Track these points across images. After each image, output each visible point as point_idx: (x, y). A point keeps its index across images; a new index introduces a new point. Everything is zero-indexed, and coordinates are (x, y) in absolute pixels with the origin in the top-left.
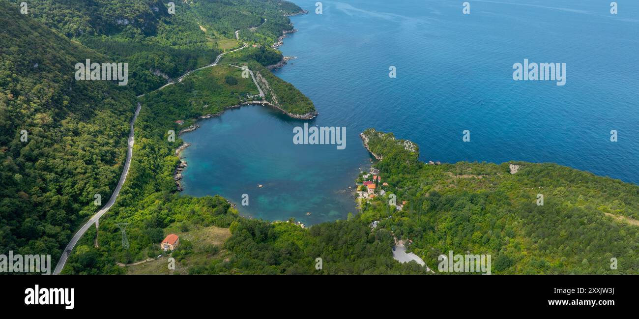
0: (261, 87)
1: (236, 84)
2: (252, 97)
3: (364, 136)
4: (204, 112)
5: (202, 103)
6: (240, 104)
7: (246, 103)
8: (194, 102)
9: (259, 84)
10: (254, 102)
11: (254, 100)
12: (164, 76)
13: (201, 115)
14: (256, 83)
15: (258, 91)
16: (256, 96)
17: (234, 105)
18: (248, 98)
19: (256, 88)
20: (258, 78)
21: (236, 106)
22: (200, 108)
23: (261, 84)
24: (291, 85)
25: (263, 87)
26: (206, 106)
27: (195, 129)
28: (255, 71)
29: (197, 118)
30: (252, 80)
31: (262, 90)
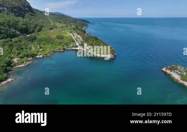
0: (77, 41)
1: (62, 39)
2: (72, 45)
3: (168, 72)
4: (39, 54)
5: (39, 48)
6: (64, 49)
7: (68, 49)
8: (33, 47)
9: (75, 39)
10: (73, 48)
11: (73, 47)
12: (17, 32)
13: (37, 55)
14: (74, 39)
15: (75, 43)
16: (74, 45)
17: (60, 49)
18: (69, 46)
19: (74, 41)
20: (75, 36)
21: (62, 50)
22: (37, 50)
23: (77, 39)
24: (96, 37)
25: (78, 40)
26: (41, 50)
27: (28, 65)
28: (73, 33)
29: (33, 57)
30: (72, 38)
31: (78, 42)
